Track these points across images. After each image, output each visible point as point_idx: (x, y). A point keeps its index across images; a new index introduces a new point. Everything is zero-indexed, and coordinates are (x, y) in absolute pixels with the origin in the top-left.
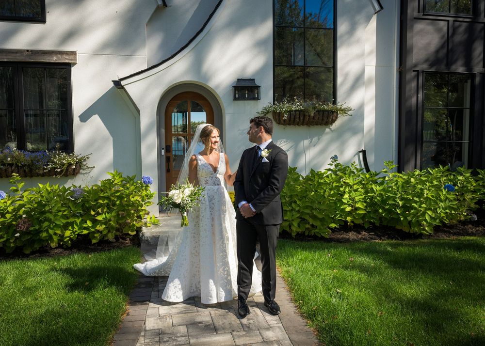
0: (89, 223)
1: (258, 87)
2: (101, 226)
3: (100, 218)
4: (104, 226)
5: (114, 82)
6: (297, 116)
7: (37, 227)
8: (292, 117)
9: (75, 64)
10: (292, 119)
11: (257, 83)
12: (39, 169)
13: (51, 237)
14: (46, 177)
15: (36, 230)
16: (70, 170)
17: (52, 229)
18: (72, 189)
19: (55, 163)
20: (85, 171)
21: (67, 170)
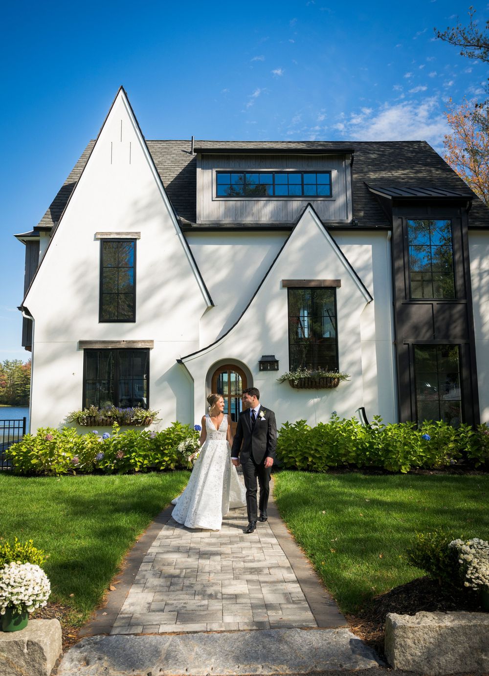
0: (159, 455)
1: (277, 362)
2: (167, 457)
3: (166, 452)
4: (168, 458)
5: (178, 360)
6: (307, 382)
7: (128, 456)
8: (303, 383)
9: (152, 348)
10: (303, 384)
11: (277, 358)
12: (127, 420)
13: (136, 464)
14: (130, 426)
15: (128, 458)
16: (146, 421)
17: (137, 458)
18: (149, 433)
19: (138, 416)
20: (156, 422)
21: (145, 421)
